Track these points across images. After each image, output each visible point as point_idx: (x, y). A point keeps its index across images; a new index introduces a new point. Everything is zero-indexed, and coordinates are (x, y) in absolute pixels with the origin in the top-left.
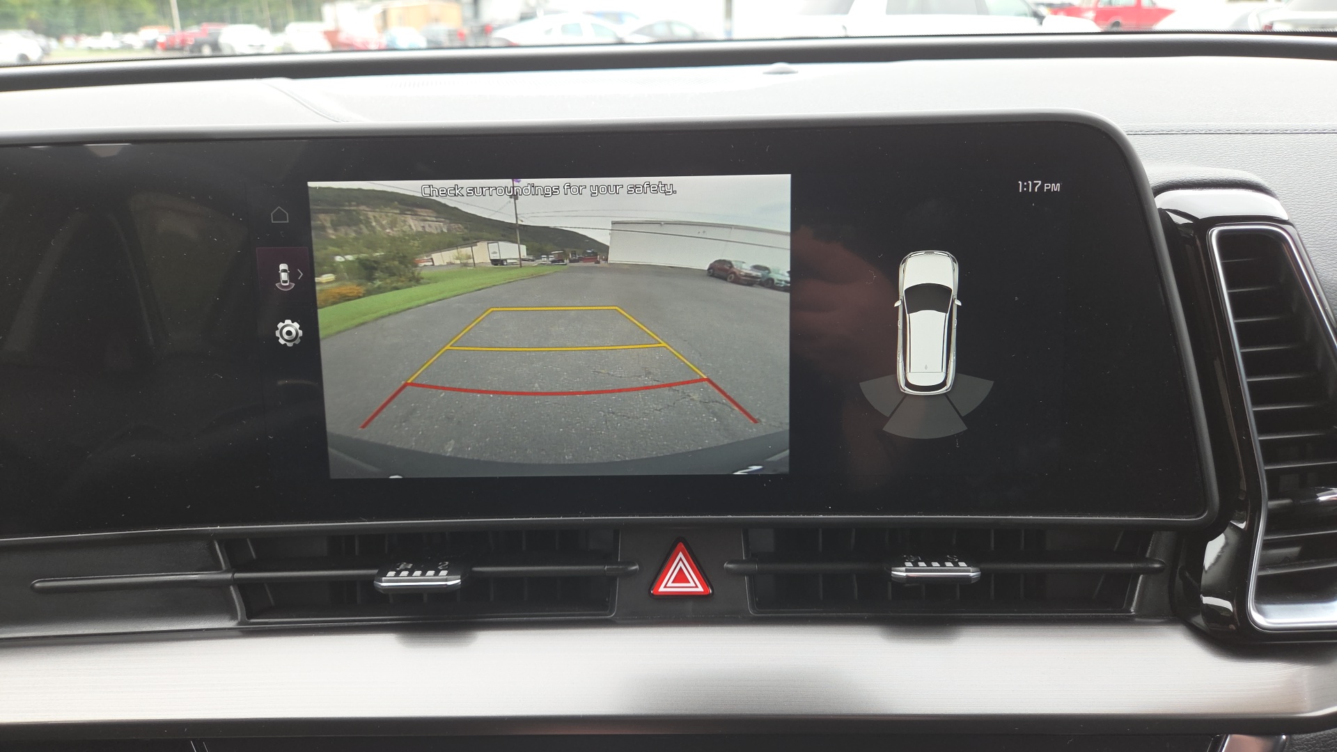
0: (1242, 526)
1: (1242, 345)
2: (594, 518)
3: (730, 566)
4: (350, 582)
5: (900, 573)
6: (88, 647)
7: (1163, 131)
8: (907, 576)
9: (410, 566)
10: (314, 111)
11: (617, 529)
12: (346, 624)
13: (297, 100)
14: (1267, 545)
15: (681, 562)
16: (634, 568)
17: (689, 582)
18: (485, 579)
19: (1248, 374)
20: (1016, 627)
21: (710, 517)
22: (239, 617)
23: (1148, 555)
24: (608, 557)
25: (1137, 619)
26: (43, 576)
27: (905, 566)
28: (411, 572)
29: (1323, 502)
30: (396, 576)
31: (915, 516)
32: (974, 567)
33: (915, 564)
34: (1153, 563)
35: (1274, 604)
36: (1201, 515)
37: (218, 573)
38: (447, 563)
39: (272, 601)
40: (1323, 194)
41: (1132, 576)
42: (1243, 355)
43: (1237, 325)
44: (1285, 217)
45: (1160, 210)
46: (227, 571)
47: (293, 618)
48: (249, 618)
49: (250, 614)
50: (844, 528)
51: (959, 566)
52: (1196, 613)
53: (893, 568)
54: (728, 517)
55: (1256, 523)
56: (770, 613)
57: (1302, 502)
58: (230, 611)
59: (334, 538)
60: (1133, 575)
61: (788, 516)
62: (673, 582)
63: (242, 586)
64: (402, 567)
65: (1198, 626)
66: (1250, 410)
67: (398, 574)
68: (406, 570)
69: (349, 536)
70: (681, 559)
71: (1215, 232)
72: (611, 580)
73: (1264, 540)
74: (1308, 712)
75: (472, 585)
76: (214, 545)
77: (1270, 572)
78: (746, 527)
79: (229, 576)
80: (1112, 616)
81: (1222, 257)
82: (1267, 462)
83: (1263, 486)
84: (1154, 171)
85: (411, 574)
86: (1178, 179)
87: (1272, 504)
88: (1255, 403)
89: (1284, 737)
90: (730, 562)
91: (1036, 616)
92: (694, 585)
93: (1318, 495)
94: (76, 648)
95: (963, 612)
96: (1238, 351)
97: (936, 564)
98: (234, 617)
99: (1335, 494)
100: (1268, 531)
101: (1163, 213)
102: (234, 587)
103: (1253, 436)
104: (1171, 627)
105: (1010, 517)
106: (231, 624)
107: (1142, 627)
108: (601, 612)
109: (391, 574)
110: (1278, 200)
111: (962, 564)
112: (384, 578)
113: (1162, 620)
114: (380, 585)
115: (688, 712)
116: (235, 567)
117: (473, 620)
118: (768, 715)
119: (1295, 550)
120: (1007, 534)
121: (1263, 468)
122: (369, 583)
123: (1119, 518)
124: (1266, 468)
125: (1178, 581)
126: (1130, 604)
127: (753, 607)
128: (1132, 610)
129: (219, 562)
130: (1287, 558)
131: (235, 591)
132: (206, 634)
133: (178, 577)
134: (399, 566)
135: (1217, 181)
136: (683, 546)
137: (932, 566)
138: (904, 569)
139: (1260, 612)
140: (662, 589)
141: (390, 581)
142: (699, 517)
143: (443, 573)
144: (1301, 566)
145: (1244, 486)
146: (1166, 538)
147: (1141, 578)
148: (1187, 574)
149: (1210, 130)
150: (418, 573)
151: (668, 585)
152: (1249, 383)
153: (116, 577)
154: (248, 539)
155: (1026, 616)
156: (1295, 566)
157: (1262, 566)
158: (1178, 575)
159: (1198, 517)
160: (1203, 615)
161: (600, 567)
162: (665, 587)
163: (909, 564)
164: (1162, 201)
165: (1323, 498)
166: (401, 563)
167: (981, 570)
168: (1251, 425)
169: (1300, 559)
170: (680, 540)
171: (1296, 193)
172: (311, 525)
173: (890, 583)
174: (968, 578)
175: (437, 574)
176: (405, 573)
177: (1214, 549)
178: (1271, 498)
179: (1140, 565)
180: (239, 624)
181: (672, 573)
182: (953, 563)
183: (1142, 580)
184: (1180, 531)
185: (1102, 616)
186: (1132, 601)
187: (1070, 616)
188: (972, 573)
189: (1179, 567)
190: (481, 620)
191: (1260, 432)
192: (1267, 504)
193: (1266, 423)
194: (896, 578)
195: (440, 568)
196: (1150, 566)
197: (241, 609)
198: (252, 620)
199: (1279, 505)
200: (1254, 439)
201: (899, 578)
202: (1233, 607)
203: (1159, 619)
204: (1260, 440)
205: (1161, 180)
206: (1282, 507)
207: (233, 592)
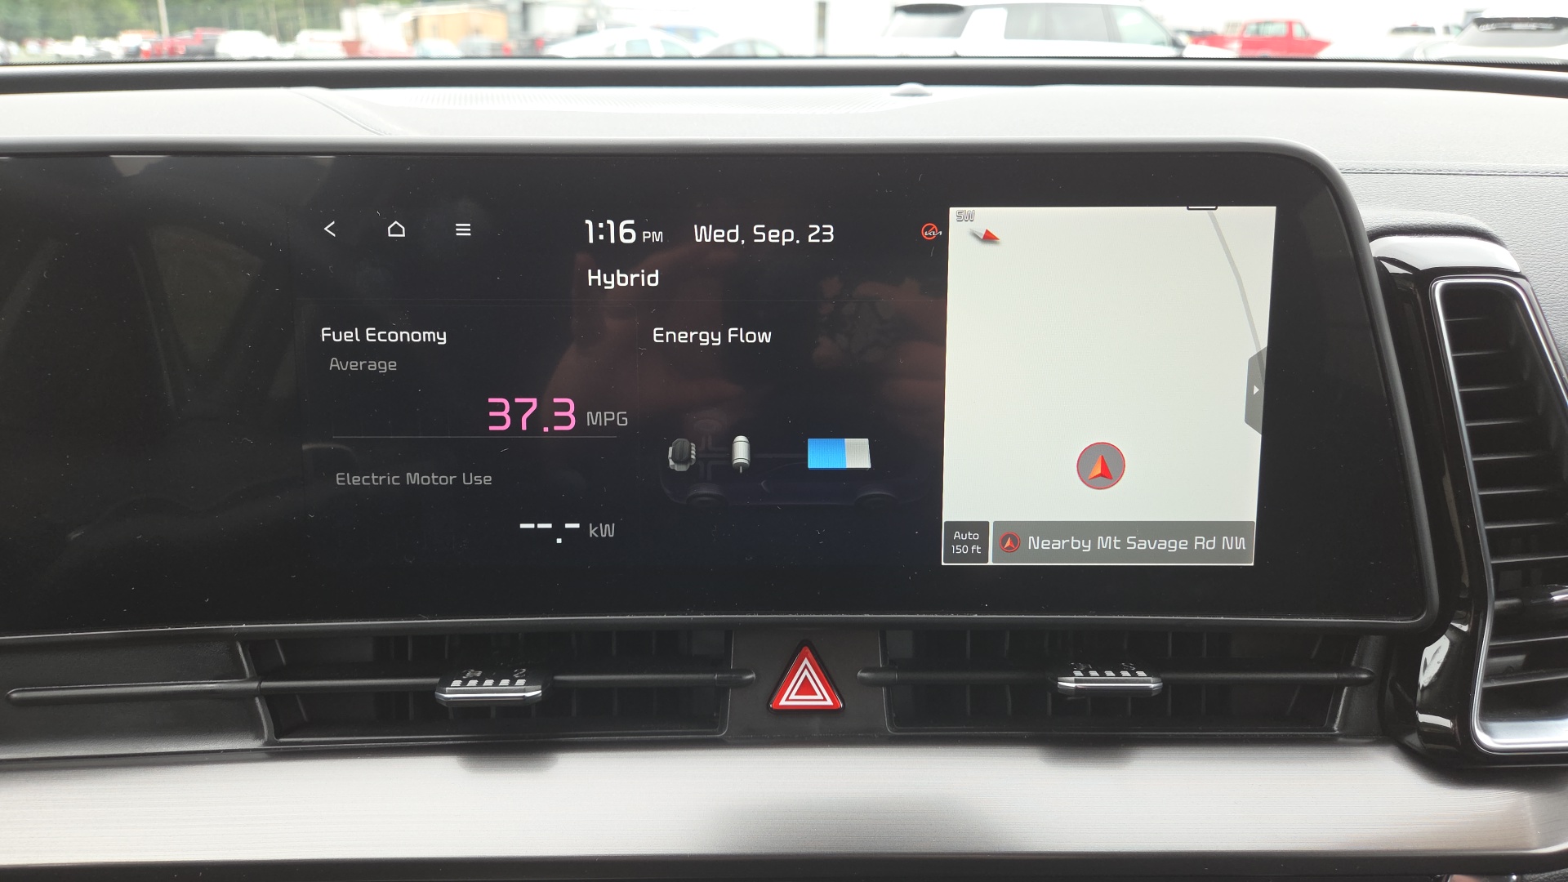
0: (1465, 628)
1: (1468, 418)
2: (704, 616)
3: (865, 675)
4: (401, 693)
5: (1068, 683)
6: (76, 772)
7: (1365, 169)
8: (1076, 688)
9: (479, 674)
10: (359, 125)
11: (728, 630)
12: (398, 744)
13: (338, 112)
14: (1492, 652)
15: (806, 670)
16: (749, 677)
17: (815, 694)
18: (568, 688)
19: (1475, 453)
20: (1201, 748)
21: (843, 616)
22: (266, 736)
23: (1353, 663)
24: (718, 663)
25: (1341, 739)
26: (22, 685)
27: (1073, 675)
28: (481, 683)
29: (1557, 602)
30: (462, 686)
31: (1086, 617)
32: (1155, 676)
33: (1086, 673)
34: (1360, 673)
35: (1501, 721)
36: (1418, 616)
37: (243, 682)
38: (524, 670)
39: (305, 717)
40: (1551, 245)
41: (1335, 688)
42: (1469, 429)
43: (1462, 395)
44: (1516, 268)
45: (1374, 258)
46: (252, 680)
47: (333, 736)
48: (278, 736)
49: (280, 731)
50: (997, 630)
51: (1137, 676)
52: (1410, 732)
53: (1060, 678)
55: (1481, 621)
56: (911, 731)
57: (1534, 602)
58: (254, 729)
59: (381, 639)
60: (1337, 686)
61: (936, 616)
62: (797, 694)
63: (269, 697)
64: (468, 674)
65: (1414, 748)
66: (1476, 494)
67: (465, 683)
68: (474, 678)
69: (398, 639)
70: (806, 667)
71: (1438, 286)
72: (721, 690)
73: (1490, 647)
74: (1536, 849)
75: (555, 697)
76: (237, 647)
77: (1496, 684)
78: (884, 628)
79: (255, 685)
80: (1312, 735)
81: (1447, 315)
82: (1494, 555)
83: (1490, 582)
84: (1370, 215)
85: (480, 684)
86: (1394, 223)
87: (1500, 604)
88: (1482, 485)
89: (1514, 877)
90: (864, 671)
91: (1224, 735)
92: (822, 698)
93: (1552, 593)
94: (62, 773)
95: (1139, 731)
96: (1463, 425)
97: (1110, 673)
98: (258, 735)
100: (1493, 637)
101: (1378, 260)
102: (260, 699)
103: (1479, 524)
104: (1377, 748)
105: (1198, 618)
106: (255, 744)
107: (1348, 748)
108: (709, 730)
109: (457, 683)
110: (1507, 249)
111: (1141, 673)
112: (447, 688)
113: (1372, 740)
114: (443, 697)
115: (817, 851)
116: (262, 675)
117: (554, 739)
118: (914, 854)
119: (1520, 658)
120: (1187, 637)
121: (1489, 562)
122: (428, 694)
123: (1324, 620)
124: (1493, 562)
125: (1388, 693)
126: (1334, 722)
127: (891, 724)
128: (1335, 728)
129: (243, 668)
130: (1511, 667)
131: (261, 704)
132: (225, 756)
133: (191, 686)
134: (466, 673)
135: (1439, 226)
136: (808, 650)
137: (1105, 676)
138: (1073, 678)
139: (1486, 731)
140: (783, 702)
141: (455, 691)
142: (831, 616)
143: (521, 682)
144: (1531, 676)
145: (1466, 581)
146: (1374, 643)
147: (1345, 690)
148: (1399, 687)
149: (1419, 170)
150: (489, 682)
151: (790, 698)
152: (1475, 463)
153: (120, 686)
154: (276, 641)
155: (1215, 735)
156: (1522, 677)
157: (1488, 676)
158: (1388, 687)
159: (1415, 619)
160: (1419, 735)
161: (707, 676)
162: (787, 699)
163: (1078, 673)
164: (1378, 248)
165: (1557, 598)
166: (468, 669)
167: (1163, 681)
168: (1476, 509)
169: (1527, 668)
170: (806, 643)
172: (359, 623)
173: (1049, 695)
174: (1149, 690)
175: (512, 683)
176: (473, 682)
177: (1435, 656)
178: (1499, 596)
179: (1345, 675)
180: (266, 744)
181: (795, 683)
182: (1130, 672)
183: (1347, 693)
184: (1390, 634)
185: (1301, 735)
186: (1336, 717)
187: (1265, 735)
188: (1153, 684)
189: (1390, 678)
190: (563, 739)
191: (1487, 520)
192: (1494, 604)
193: (1493, 509)
194: (1062, 690)
195: (516, 676)
196: (1357, 676)
197: (268, 727)
198: (282, 740)
199: (1506, 605)
200: (1480, 528)
201: (1068, 690)
202: (1454, 726)
203: (1366, 738)
204: (1487, 530)
205: (1374, 225)
206: (1511, 608)
207: (259, 705)
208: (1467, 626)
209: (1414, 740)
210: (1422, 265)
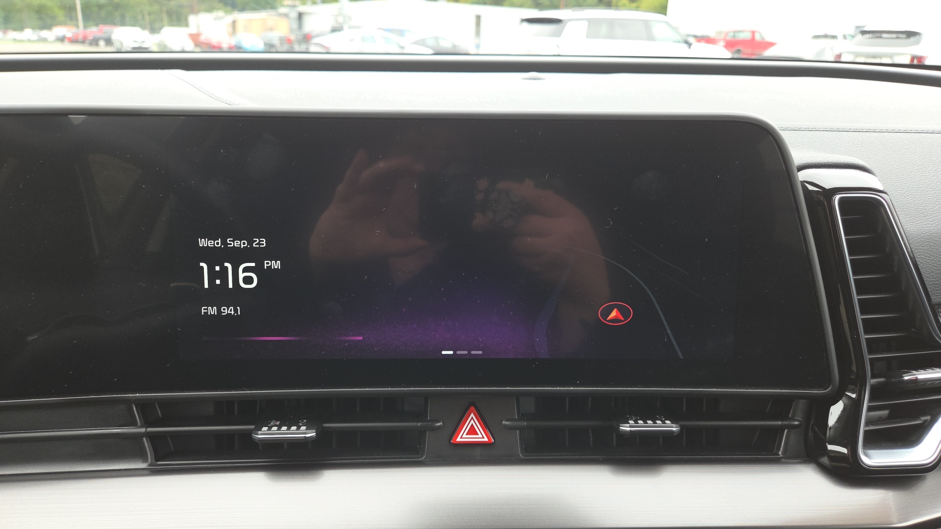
0: (854, 396)
1: (854, 274)
2: (412, 389)
3: (507, 423)
4: (230, 435)
5: (625, 428)
6: (35, 483)
7: (795, 128)
8: (630, 430)
10: (208, 95)
11: (426, 397)
12: (229, 465)
13: (194, 87)
14: (870, 409)
15: (472, 421)
16: (439, 424)
17: (478, 434)
18: (331, 431)
19: (858, 294)
20: (703, 466)
21: (494, 388)
22: (149, 461)
23: (790, 416)
24: (420, 416)
25: (783, 460)
27: (629, 423)
28: (279, 428)
29: (907, 380)
30: (268, 430)
31: (636, 389)
32: (676, 424)
33: (636, 422)
34: (794, 421)
35: (875, 449)
36: (827, 389)
37: (136, 428)
38: (305, 421)
39: (173, 449)
40: (902, 173)
42: (854, 279)
43: (851, 260)
44: (881, 189)
45: (801, 181)
46: (142, 427)
48: (157, 461)
49: (158, 457)
50: (584, 396)
51: (666, 423)
52: (823, 455)
53: (620, 425)
54: (507, 388)
55: (863, 392)
56: (534, 456)
57: (893, 380)
58: (142, 456)
59: (219, 403)
60: (781, 429)
61: (549, 388)
62: (467, 434)
63: (152, 437)
64: (272, 423)
65: (825, 465)
66: (859, 317)
67: (270, 428)
68: (276, 426)
69: (229, 402)
70: (472, 418)
71: (837, 198)
72: (422, 432)
73: (868, 406)
74: (895, 524)
75: (323, 437)
76: (132, 408)
77: (872, 428)
78: (518, 395)
79: (143, 430)
80: (767, 458)
81: (842, 215)
82: (870, 353)
83: (868, 369)
84: (798, 155)
85: (279, 429)
86: (812, 161)
87: (874, 381)
88: (862, 312)
90: (506, 421)
91: (716, 458)
92: (482, 436)
93: (904, 375)
94: (26, 484)
95: (667, 455)
97: (650, 422)
98: (145, 460)
99: (914, 375)
100: (870, 400)
101: (803, 183)
102: (146, 438)
103: (861, 335)
104: (804, 465)
105: (701, 389)
106: (143, 465)
107: (787, 465)
108: (415, 456)
109: (265, 429)
110: (875, 176)
111: (668, 422)
112: (259, 432)
113: (800, 461)
114: (256, 437)
116: (147, 424)
117: (322, 462)
119: (885, 413)
120: (694, 400)
121: (867, 357)
122: (248, 435)
123: (773, 391)
124: (869, 357)
125: (811, 433)
126: (779, 450)
127: (522, 453)
128: (780, 453)
129: (136, 419)
130: (881, 417)
131: (147, 441)
132: (125, 473)
133: (104, 431)
134: (270, 423)
135: (837, 163)
136: (473, 408)
137: (647, 423)
138: (628, 425)
139: (866, 455)
140: (459, 439)
141: (264, 434)
142: (487, 388)
143: (303, 428)
144: (892, 423)
145: (854, 368)
146: (802, 404)
147: (786, 431)
148: (816, 429)
150: (284, 428)
151: (463, 437)
152: (858, 299)
153: (62, 431)
154: (156, 404)
155: (710, 458)
156: (887, 424)
157: (867, 424)
158: (810, 429)
159: (825, 390)
160: (828, 457)
161: (414, 424)
162: (461, 438)
163: (631, 422)
164: (803, 176)
165: (906, 378)
166: (271, 420)
167: (681, 426)
168: (860, 326)
170: (472, 404)
171: (884, 172)
172: (207, 393)
173: (614, 434)
174: (672, 432)
175: (298, 428)
176: (275, 428)
177: (836, 411)
178: (873, 377)
179: (785, 423)
180: (150, 465)
181: (466, 428)
182: (661, 421)
183: (787, 433)
184: (811, 399)
185: (760, 458)
186: (780, 447)
187: (739, 458)
188: (675, 428)
189: (811, 424)
190: (328, 462)
191: (866, 332)
192: (870, 381)
193: (870, 326)
194: (622, 432)
195: (300, 424)
196: (792, 423)
197: (151, 455)
198: (159, 463)
199: (878, 382)
200: (862, 338)
201: (625, 432)
202: (848, 452)
203: (798, 459)
204: (866, 338)
205: (800, 162)
206: (880, 383)
207: (145, 442)
208: (855, 395)
209: (825, 460)
210: (828, 186)
